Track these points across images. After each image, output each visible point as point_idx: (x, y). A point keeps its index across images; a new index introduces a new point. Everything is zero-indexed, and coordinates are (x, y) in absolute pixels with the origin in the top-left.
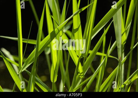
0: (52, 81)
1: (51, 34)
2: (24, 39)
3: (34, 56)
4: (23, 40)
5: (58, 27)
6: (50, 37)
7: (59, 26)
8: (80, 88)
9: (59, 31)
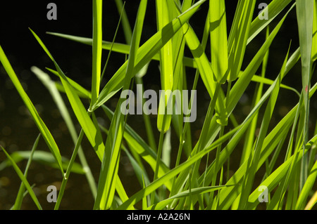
0: (160, 130)
1: (163, 29)
2: (104, 42)
3: (124, 77)
4: (103, 44)
5: (180, 16)
6: (161, 37)
7: (181, 13)
8: (216, 148)
9: (181, 25)
